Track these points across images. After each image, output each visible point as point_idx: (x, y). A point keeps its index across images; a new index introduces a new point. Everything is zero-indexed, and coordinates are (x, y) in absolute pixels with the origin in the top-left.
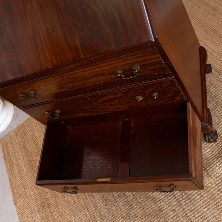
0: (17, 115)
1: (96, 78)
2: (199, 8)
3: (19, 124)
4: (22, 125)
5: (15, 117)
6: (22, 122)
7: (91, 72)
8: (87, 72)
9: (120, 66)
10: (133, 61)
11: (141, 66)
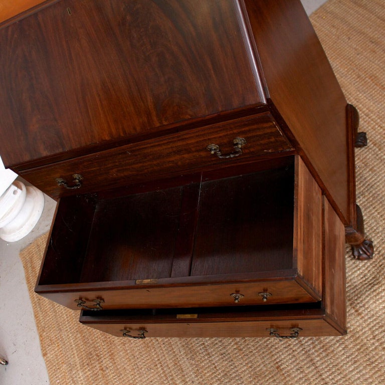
0: (49, 210)
1: (178, 156)
2: (349, 38)
7: (169, 146)
8: (164, 147)
9: (215, 138)
10: (235, 131)
11: (247, 139)
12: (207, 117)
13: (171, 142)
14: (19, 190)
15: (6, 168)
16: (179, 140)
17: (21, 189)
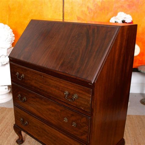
0: (9, 103)
1: (55, 89)
3: (5, 107)
4: (6, 108)
5: (7, 103)
6: (7, 107)
7: (55, 82)
8: (53, 82)
9: (70, 89)
10: (77, 90)
11: (79, 97)
12: (72, 77)
13: (56, 81)
14: (7, 89)
15: (8, 57)
16: (59, 82)
17: (8, 90)
